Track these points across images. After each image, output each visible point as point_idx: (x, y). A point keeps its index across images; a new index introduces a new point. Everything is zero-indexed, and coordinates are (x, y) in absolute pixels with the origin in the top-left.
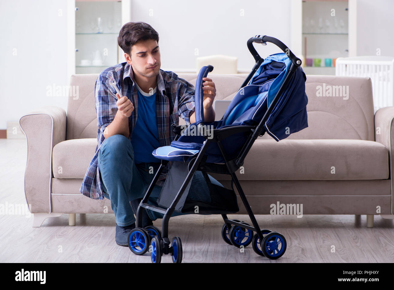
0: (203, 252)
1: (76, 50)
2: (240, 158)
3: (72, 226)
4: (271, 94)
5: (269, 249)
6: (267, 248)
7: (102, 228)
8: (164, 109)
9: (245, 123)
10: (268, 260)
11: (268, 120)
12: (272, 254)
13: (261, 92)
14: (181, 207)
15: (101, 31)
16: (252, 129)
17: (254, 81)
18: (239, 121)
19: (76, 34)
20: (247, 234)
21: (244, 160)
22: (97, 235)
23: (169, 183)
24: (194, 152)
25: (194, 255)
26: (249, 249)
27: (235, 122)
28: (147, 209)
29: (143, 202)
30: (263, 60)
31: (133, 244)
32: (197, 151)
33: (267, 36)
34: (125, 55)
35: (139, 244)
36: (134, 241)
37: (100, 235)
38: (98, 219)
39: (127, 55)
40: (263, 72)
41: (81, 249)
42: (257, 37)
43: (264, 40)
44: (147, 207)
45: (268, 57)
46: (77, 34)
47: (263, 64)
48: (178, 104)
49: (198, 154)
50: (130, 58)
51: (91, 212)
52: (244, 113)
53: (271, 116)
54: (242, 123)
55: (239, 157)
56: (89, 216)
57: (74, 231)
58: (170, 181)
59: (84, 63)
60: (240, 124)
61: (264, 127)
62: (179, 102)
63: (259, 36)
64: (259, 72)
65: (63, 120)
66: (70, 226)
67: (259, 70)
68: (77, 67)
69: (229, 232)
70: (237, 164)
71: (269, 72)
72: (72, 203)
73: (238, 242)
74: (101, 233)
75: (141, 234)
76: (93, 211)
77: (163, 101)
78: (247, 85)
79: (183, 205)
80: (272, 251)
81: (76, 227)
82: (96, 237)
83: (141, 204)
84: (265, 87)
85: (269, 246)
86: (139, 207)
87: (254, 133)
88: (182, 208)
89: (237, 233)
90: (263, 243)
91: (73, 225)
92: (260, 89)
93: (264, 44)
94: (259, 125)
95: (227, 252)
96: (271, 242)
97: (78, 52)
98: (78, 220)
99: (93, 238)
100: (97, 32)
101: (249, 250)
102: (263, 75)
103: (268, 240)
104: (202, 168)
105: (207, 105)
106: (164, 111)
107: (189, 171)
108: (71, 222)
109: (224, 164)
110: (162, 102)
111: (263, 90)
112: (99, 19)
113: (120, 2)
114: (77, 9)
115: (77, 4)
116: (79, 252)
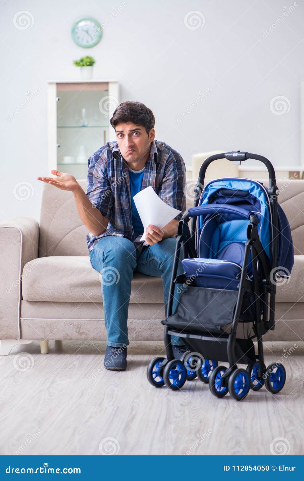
1: (58, 146)
3: (44, 354)
7: (78, 356)
15: (86, 124)
19: (58, 127)
22: (71, 366)
33: (249, 153)
37: (74, 366)
38: (74, 345)
41: (52, 383)
43: (247, 156)
46: (59, 127)
51: (66, 339)
56: (65, 343)
57: (46, 360)
59: (67, 160)
65: (34, 233)
66: (42, 354)
72: (44, 328)
74: (76, 363)
76: (68, 337)
81: (49, 355)
82: (71, 368)
91: (46, 353)
97: (60, 148)
98: (52, 345)
99: (67, 369)
100: (81, 125)
108: (43, 350)
110: (149, 170)
112: (84, 111)
113: (107, 90)
114: (59, 100)
115: (58, 94)
116: (50, 386)
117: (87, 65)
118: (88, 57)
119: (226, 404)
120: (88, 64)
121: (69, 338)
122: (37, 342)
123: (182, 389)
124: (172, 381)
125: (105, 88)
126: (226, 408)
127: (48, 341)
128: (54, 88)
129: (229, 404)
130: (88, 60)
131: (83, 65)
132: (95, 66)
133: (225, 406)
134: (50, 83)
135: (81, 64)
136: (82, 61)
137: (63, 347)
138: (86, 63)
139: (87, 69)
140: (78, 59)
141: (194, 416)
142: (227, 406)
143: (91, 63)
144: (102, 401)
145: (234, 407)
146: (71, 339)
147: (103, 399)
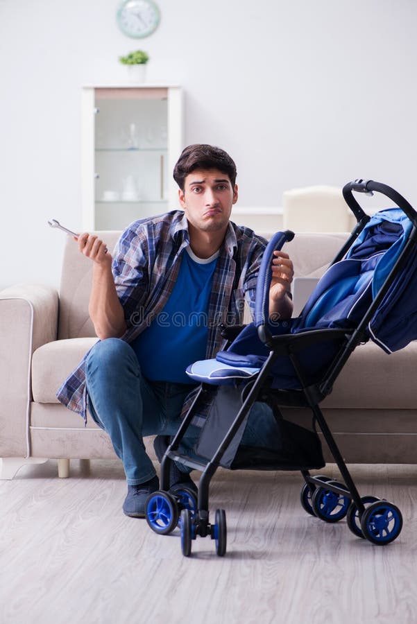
0: (267, 529)
1: (96, 176)
2: (327, 381)
3: (63, 478)
4: (379, 277)
5: (374, 528)
6: (370, 526)
8: (224, 282)
9: (336, 323)
10: (370, 545)
11: (374, 319)
12: (378, 536)
13: (364, 271)
14: (229, 461)
15: (136, 145)
16: (346, 335)
17: (353, 252)
18: (327, 318)
19: (96, 150)
20: (342, 502)
21: (332, 384)
22: (101, 496)
23: (214, 418)
24: (251, 371)
25: (251, 536)
26: (342, 525)
27: (322, 320)
28: (177, 462)
29: (171, 449)
30: (368, 219)
31: (153, 516)
32: (256, 370)
33: (375, 181)
35: (162, 516)
36: (154, 512)
37: (105, 496)
40: (369, 238)
41: (72, 521)
42: (357, 182)
43: (369, 187)
44: (177, 459)
45: (376, 215)
46: (98, 150)
47: (368, 225)
48: (247, 273)
49: (258, 374)
51: (94, 457)
52: (336, 307)
53: (379, 313)
54: (331, 324)
55: (325, 380)
56: (93, 463)
58: (214, 415)
59: (109, 196)
60: (326, 326)
61: (366, 331)
62: (248, 271)
63: (361, 181)
64: (362, 238)
66: (60, 478)
67: (362, 234)
69: (312, 495)
70: (322, 391)
71: (378, 239)
72: (63, 441)
73: (326, 512)
74: (107, 492)
75: (164, 501)
76: (97, 455)
77: (227, 269)
78: (343, 260)
79: (233, 457)
80: (377, 532)
81: (70, 480)
82: (98, 500)
83: (167, 452)
84: (371, 262)
85: (373, 523)
86: (165, 456)
87: (350, 342)
88: (231, 463)
89: (325, 498)
90: (363, 518)
91: (66, 476)
92: (363, 266)
93: (369, 194)
94: (358, 329)
95: (306, 530)
96: (378, 516)
97: (99, 180)
98: (76, 465)
99: (93, 502)
100: (129, 147)
101: (341, 527)
102: (368, 242)
103: (372, 513)
104: (264, 397)
105: (276, 295)
106: (223, 285)
107: (244, 401)
108: (62, 472)
109: (300, 390)
110: (224, 270)
111: (368, 268)
112: (133, 127)
113: (165, 99)
114: (98, 111)
115: (97, 103)
116: (67, 527)
117: (138, 63)
118: (139, 52)
119: (316, 558)
120: (139, 61)
121: (99, 456)
122: (53, 461)
125: (163, 96)
126: (315, 562)
127: (69, 460)
128: (91, 95)
129: (320, 558)
130: (139, 56)
131: (132, 63)
132: (150, 65)
133: (313, 560)
134: (86, 88)
135: (130, 61)
136: (131, 57)
137: (91, 468)
138: (136, 59)
139: (138, 68)
140: (126, 54)
141: (270, 574)
142: (318, 559)
143: (144, 61)
144: (140, 550)
145: (326, 561)
146: (101, 458)
147: (142, 547)
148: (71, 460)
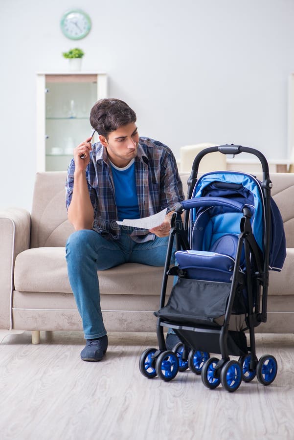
1: (46, 137)
7: (69, 347)
8: (142, 178)
15: (74, 115)
19: (47, 119)
22: (63, 356)
34: (100, 137)
37: (66, 356)
39: (102, 137)
41: (45, 373)
50: (106, 140)
51: (57, 329)
56: (56, 333)
57: (37, 351)
59: (55, 151)
65: (27, 223)
66: (34, 344)
68: (47, 155)
72: (36, 318)
74: (68, 353)
76: (59, 328)
77: (142, 169)
81: (40, 346)
82: (62, 359)
91: (37, 343)
97: (48, 140)
98: (43, 336)
99: (58, 359)
100: (70, 116)
106: (142, 180)
108: (35, 340)
112: (72, 102)
113: (96, 82)
114: (47, 91)
115: (47, 85)
116: (42, 377)
117: (76, 57)
118: (77, 49)
119: (218, 396)
120: (77, 56)
121: (61, 329)
122: (28, 333)
123: (175, 381)
124: (164, 372)
126: (218, 399)
127: (39, 332)
128: (43, 80)
130: (77, 52)
131: (72, 57)
132: (84, 58)
133: (217, 397)
134: (39, 75)
135: (70, 56)
136: (71, 53)
137: (54, 337)
138: (75, 55)
139: (76, 61)
140: (67, 51)
141: (187, 407)
142: (220, 397)
143: (80, 55)
144: (95, 391)
145: (226, 399)
146: (62, 330)
147: (96, 389)
148: (41, 332)
